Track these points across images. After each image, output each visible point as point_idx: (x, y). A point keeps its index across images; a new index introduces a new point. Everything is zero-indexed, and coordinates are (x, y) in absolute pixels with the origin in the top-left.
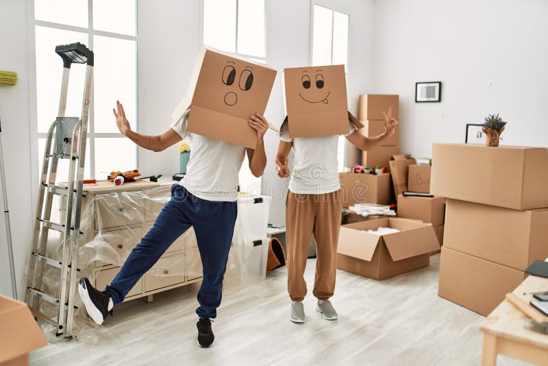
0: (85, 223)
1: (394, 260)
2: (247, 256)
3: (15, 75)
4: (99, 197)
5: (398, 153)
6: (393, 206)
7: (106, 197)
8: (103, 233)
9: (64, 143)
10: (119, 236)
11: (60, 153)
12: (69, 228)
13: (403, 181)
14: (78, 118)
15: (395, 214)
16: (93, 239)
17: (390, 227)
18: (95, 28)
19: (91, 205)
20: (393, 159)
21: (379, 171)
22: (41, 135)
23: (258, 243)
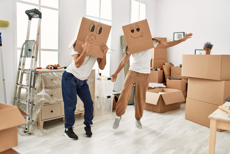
0: (37, 85)
1: (166, 104)
2: (105, 102)
3: (8, 22)
4: (43, 74)
5: (167, 62)
6: (165, 84)
7: (46, 74)
8: (45, 89)
9: (28, 51)
10: (51, 91)
11: (27, 56)
12: (31, 87)
13: (169, 74)
14: (35, 40)
15: (165, 87)
16: (41, 91)
17: (164, 92)
18: (42, 4)
19: (40, 77)
20: (164, 64)
21: (159, 69)
22: (19, 49)
23: (109, 97)
